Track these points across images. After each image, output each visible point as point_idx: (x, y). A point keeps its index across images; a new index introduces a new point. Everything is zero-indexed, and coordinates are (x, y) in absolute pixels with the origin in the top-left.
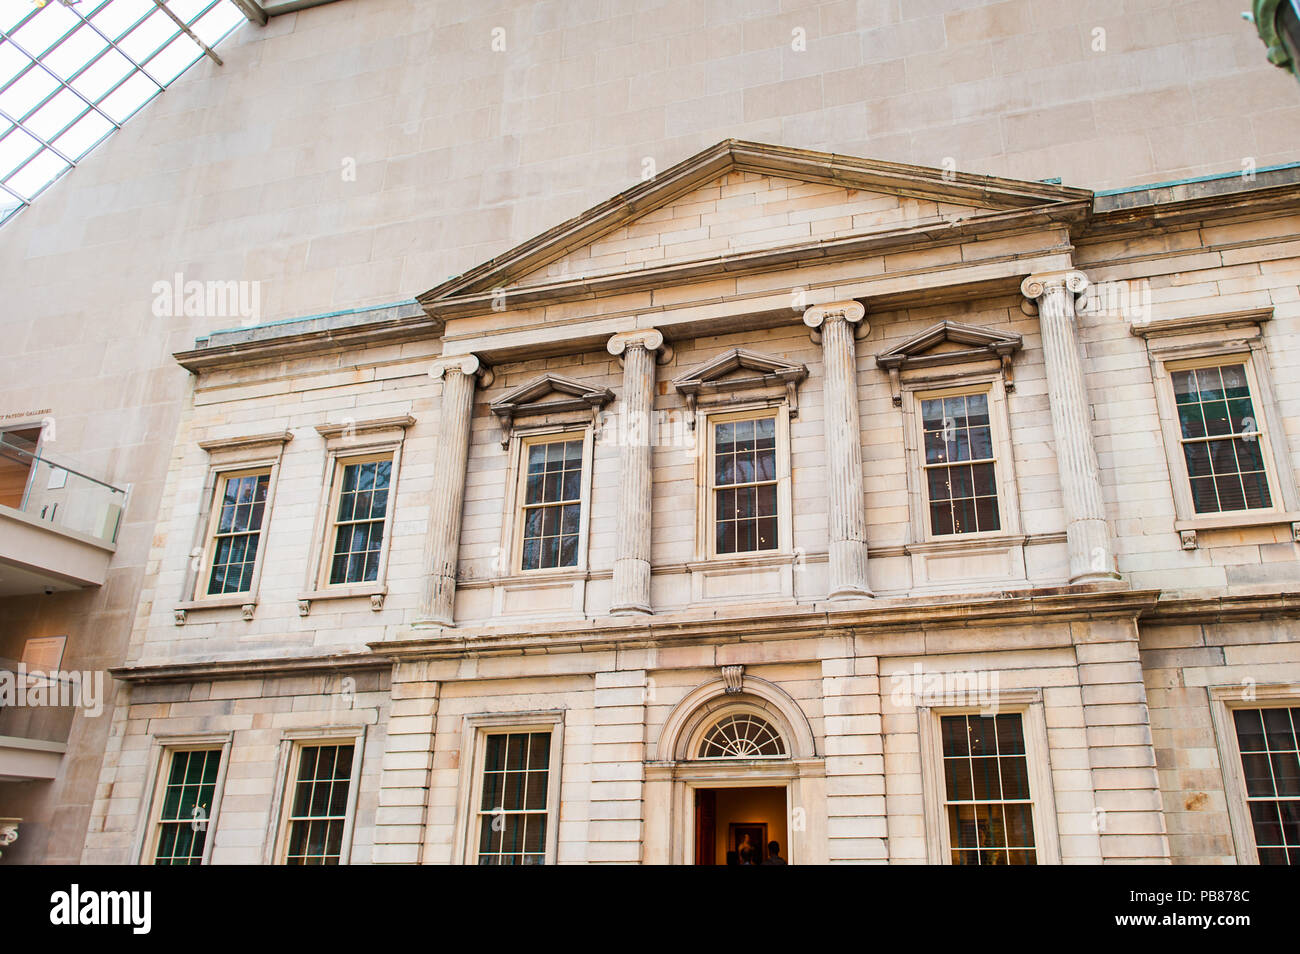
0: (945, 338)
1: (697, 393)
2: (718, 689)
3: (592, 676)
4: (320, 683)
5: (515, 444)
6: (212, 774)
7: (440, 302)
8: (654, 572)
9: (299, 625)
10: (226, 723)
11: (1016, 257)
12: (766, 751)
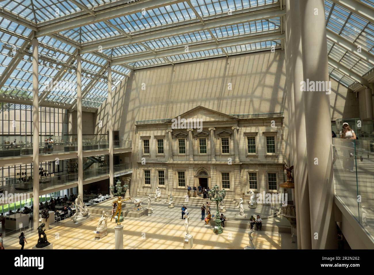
0: (224, 132)
1: (197, 135)
2: (201, 169)
3: (188, 167)
4: (159, 165)
5: (177, 140)
6: (149, 173)
7: (167, 123)
8: (194, 155)
9: (156, 158)
10: (150, 168)
11: (231, 124)
12: (206, 174)
